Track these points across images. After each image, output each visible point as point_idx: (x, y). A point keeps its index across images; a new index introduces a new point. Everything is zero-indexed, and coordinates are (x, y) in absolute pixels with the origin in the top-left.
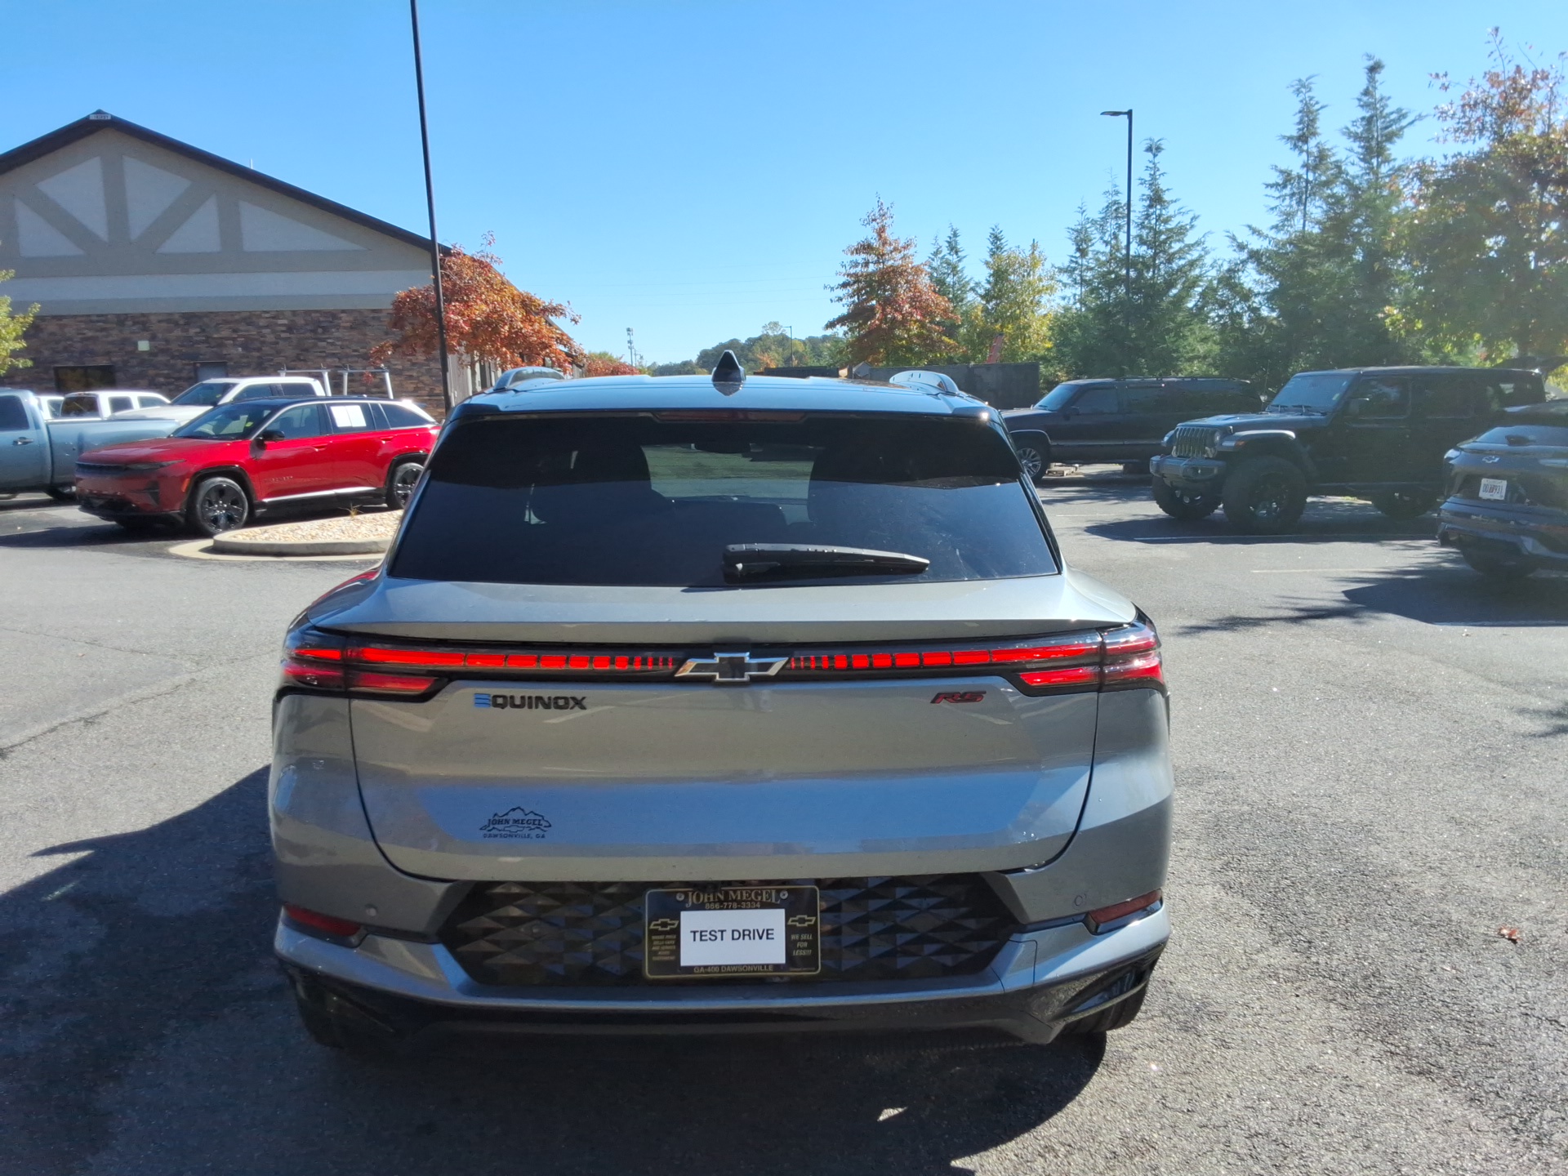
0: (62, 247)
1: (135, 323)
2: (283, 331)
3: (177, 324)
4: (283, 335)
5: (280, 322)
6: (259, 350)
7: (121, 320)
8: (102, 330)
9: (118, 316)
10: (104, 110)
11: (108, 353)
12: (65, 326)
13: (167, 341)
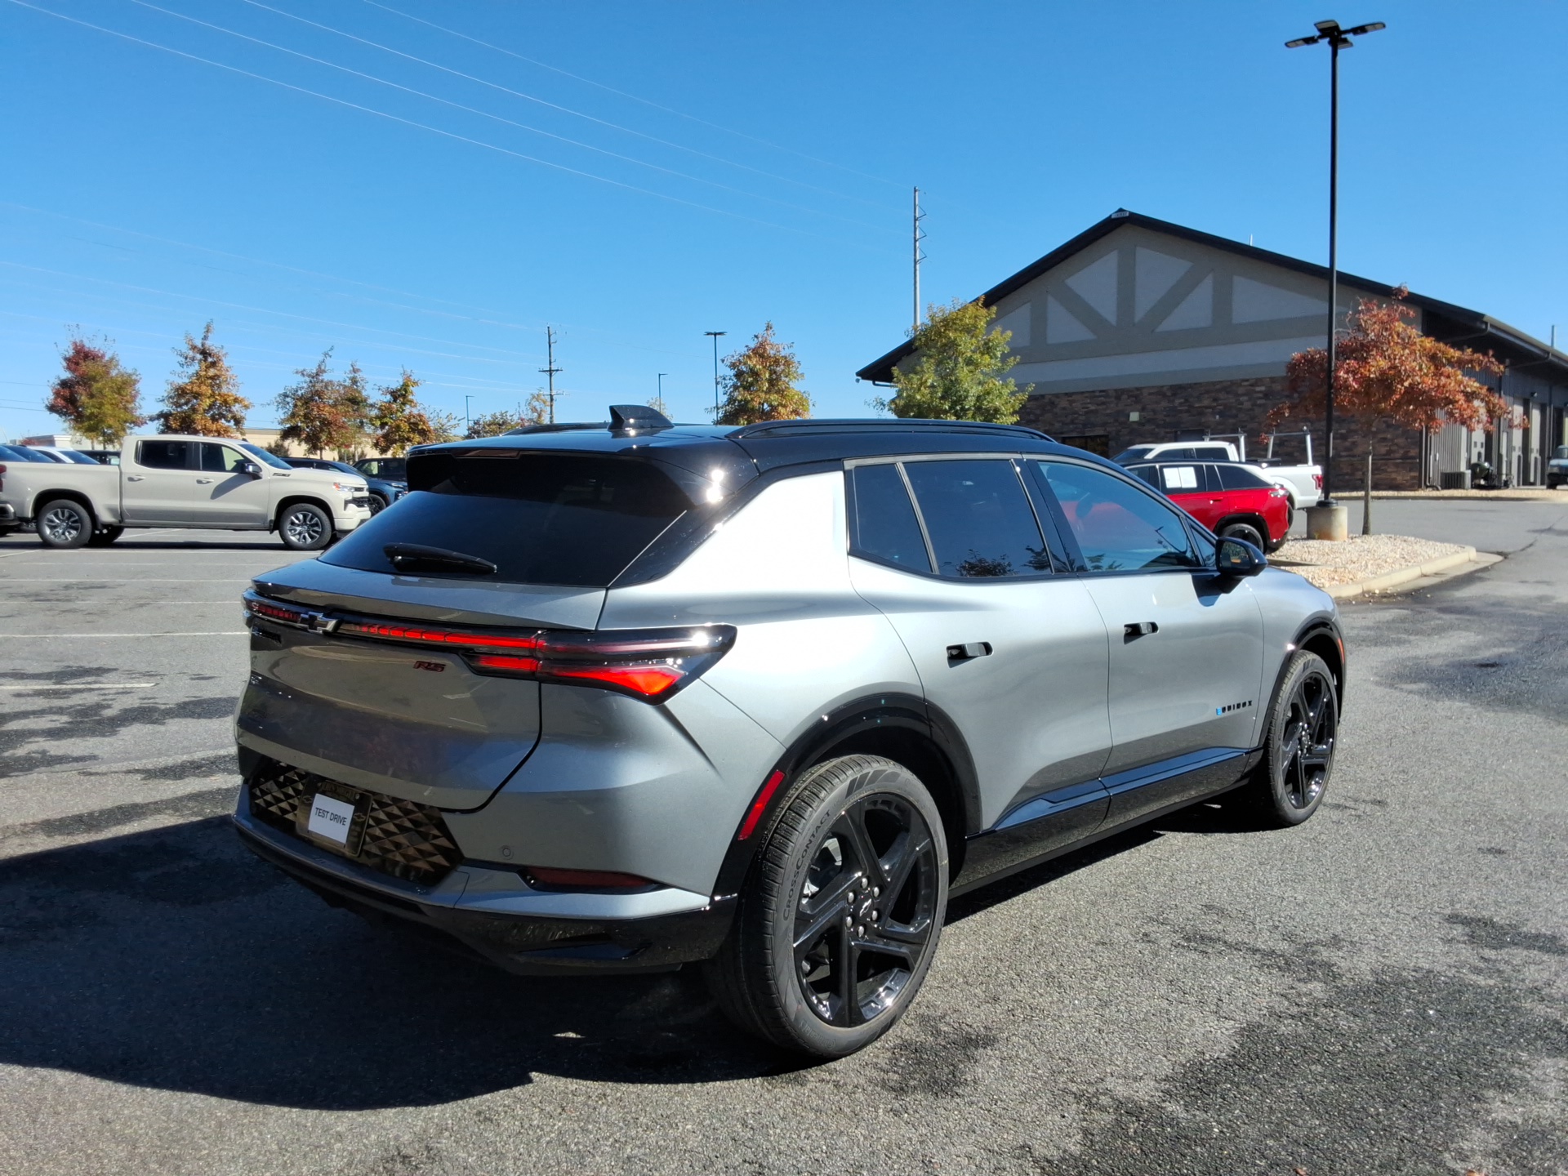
0: (1080, 333)
1: (1129, 397)
2: (1260, 398)
3: (1164, 395)
4: (1259, 402)
5: (1258, 389)
6: (1236, 416)
7: (1119, 394)
8: (1103, 403)
9: (1116, 390)
10: (1124, 208)
11: (1104, 425)
12: (1074, 401)
13: (1154, 411)
